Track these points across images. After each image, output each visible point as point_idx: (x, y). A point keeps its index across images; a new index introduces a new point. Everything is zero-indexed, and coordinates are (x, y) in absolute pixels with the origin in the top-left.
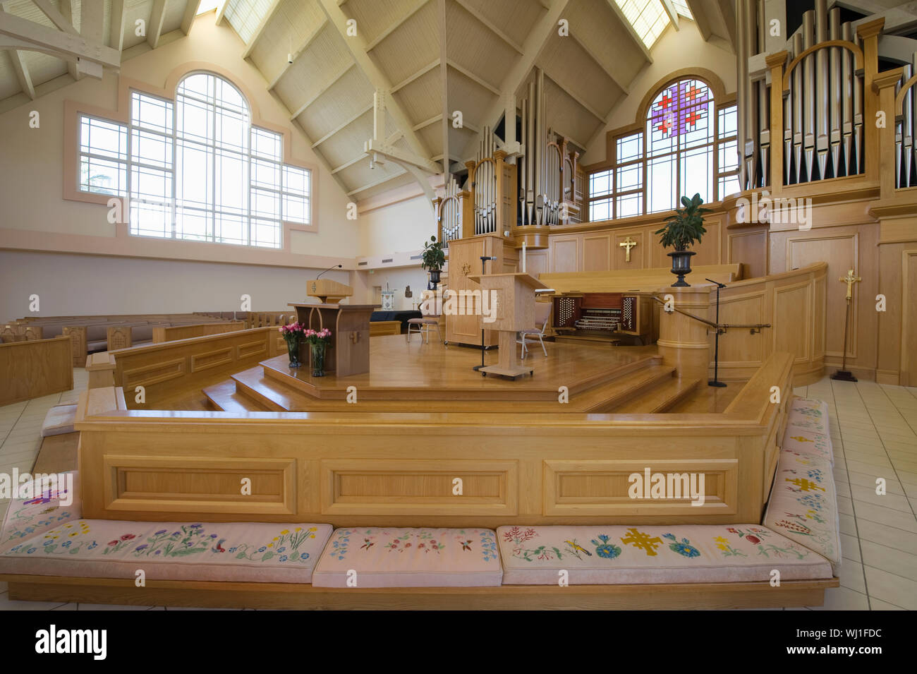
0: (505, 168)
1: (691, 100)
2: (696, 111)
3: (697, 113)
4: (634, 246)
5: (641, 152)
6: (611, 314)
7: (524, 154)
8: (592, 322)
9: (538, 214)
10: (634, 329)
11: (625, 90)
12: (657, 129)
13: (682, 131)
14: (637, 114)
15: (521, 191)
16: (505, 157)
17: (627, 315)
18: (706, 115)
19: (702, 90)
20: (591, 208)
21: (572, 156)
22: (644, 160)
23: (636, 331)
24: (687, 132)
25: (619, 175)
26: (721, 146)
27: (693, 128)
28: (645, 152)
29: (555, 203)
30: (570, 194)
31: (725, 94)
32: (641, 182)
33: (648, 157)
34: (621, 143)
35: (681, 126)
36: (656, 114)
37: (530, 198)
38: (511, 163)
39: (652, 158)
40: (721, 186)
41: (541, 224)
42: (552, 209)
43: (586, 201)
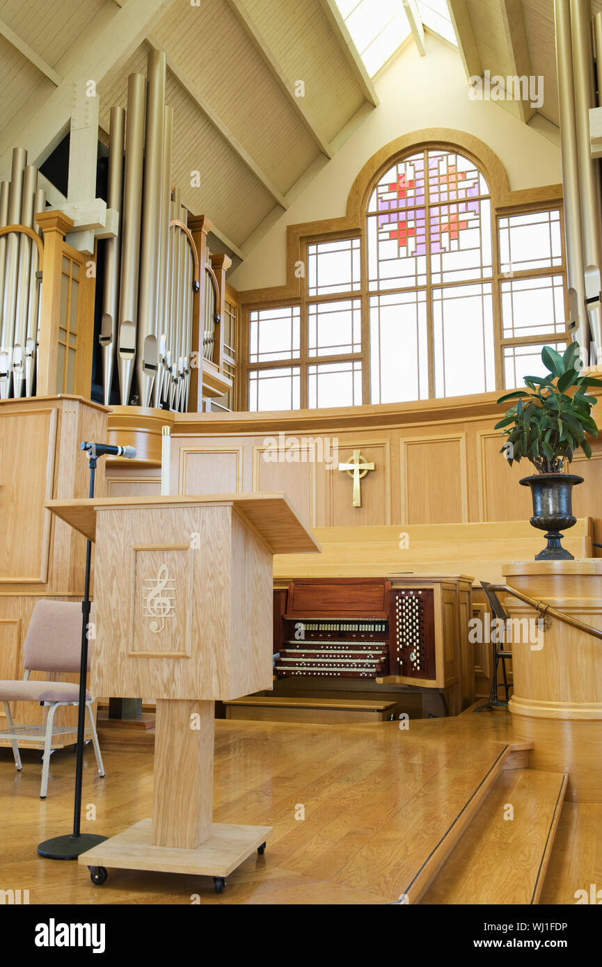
0: (66, 257)
1: (448, 191)
2: (458, 213)
3: (462, 217)
4: (369, 471)
5: (357, 277)
6: (358, 633)
7: (116, 232)
8: (314, 656)
9: (145, 379)
10: (428, 670)
11: (327, 148)
12: (387, 236)
13: (435, 248)
14: (350, 199)
15: (104, 320)
16: (68, 230)
17: (406, 633)
18: (476, 223)
19: (469, 176)
20: (253, 384)
21: (217, 263)
22: (362, 295)
23: (433, 677)
24: (443, 251)
25: (312, 319)
26: (505, 286)
27: (454, 243)
28: (364, 280)
29: (181, 360)
30: (211, 346)
31: (509, 190)
32: (358, 339)
33: (371, 289)
34: (317, 254)
35: (434, 238)
36: (384, 207)
37: (127, 339)
38: (81, 248)
39: (379, 293)
40: (508, 362)
41: (152, 404)
42: (174, 374)
43: (243, 369)
